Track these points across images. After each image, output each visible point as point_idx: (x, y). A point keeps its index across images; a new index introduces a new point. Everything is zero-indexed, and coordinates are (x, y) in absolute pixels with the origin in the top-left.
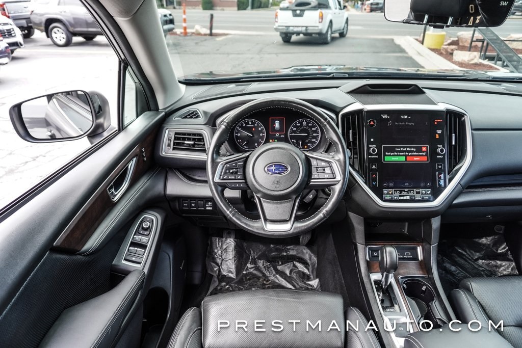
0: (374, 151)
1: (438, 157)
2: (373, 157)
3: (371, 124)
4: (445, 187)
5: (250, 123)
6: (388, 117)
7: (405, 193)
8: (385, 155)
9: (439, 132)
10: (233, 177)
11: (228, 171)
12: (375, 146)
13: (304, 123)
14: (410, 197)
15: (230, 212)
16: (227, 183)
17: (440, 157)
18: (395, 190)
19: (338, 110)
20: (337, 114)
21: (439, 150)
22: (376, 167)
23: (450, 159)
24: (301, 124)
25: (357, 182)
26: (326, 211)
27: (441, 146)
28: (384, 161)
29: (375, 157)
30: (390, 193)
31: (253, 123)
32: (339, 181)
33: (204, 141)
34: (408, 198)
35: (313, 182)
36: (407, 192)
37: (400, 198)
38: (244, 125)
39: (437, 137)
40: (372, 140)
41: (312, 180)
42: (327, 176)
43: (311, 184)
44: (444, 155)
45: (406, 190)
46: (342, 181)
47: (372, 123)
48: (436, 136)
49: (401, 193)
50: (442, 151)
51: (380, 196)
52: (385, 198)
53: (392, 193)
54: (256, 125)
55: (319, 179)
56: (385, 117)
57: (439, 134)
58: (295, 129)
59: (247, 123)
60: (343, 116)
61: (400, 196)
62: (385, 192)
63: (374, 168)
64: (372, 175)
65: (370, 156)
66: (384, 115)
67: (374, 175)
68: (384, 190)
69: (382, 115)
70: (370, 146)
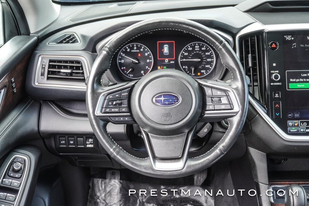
0: (276, 77)
2: (275, 84)
3: (273, 46)
5: (135, 48)
6: (293, 39)
8: (289, 82)
10: (117, 110)
11: (110, 103)
12: (277, 71)
13: (196, 47)
15: (114, 150)
16: (110, 117)
18: (301, 122)
19: (235, 32)
20: (234, 36)
22: (279, 95)
24: (194, 48)
25: (258, 113)
26: (223, 146)
28: (288, 88)
30: (296, 125)
31: (138, 48)
32: (237, 113)
33: (82, 69)
35: (208, 114)
37: (307, 131)
38: (128, 50)
40: (274, 65)
41: (207, 112)
42: (223, 107)
43: (205, 116)
46: (240, 112)
49: (308, 125)
51: (285, 128)
52: (290, 131)
53: (298, 125)
54: (142, 50)
55: (214, 110)
56: (289, 38)
58: (186, 54)
59: (132, 48)
60: (241, 38)
61: (307, 128)
62: (290, 123)
63: (277, 97)
64: (275, 105)
65: (272, 84)
66: (287, 37)
67: (277, 105)
68: (289, 121)
69: (285, 36)
70: (272, 71)
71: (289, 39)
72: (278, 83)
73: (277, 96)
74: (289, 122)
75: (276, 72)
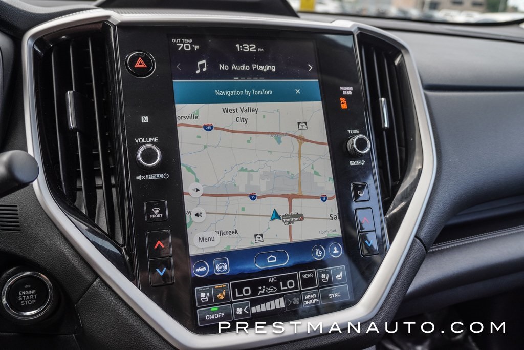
0: (149, 155)
1: (352, 163)
2: (150, 177)
3: (137, 65)
4: (383, 252)
6: (196, 47)
7: (270, 289)
9: (348, 90)
12: (155, 140)
14: (286, 303)
17: (358, 163)
18: (234, 286)
21: (353, 143)
22: (162, 211)
23: (382, 167)
25: (97, 275)
27: (356, 131)
29: (158, 176)
30: (221, 296)
34: (280, 303)
36: (276, 285)
37: (254, 310)
39: (344, 106)
40: (145, 119)
44: (367, 157)
45: (272, 278)
47: (140, 64)
48: (339, 103)
49: (255, 292)
50: (362, 144)
52: (200, 321)
53: (227, 297)
56: (185, 45)
57: (346, 97)
61: (254, 303)
62: (203, 295)
63: (159, 216)
64: (153, 242)
65: (139, 178)
66: (181, 42)
67: (159, 242)
68: (200, 288)
69: (174, 41)
70: (139, 139)
71: (187, 47)
72: (158, 175)
73: (156, 213)
74: (199, 292)
75: (151, 140)
